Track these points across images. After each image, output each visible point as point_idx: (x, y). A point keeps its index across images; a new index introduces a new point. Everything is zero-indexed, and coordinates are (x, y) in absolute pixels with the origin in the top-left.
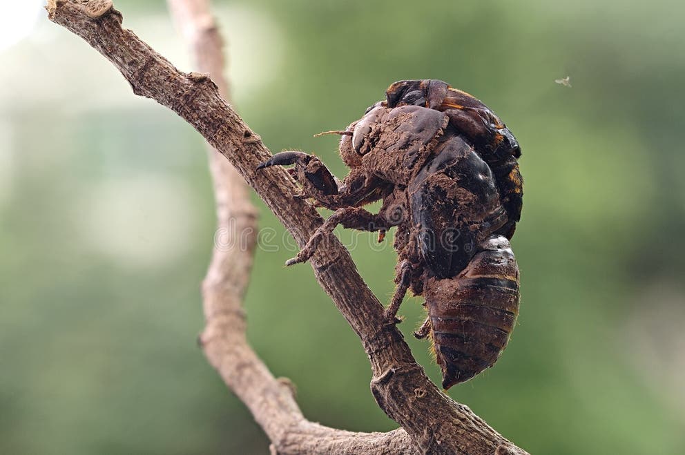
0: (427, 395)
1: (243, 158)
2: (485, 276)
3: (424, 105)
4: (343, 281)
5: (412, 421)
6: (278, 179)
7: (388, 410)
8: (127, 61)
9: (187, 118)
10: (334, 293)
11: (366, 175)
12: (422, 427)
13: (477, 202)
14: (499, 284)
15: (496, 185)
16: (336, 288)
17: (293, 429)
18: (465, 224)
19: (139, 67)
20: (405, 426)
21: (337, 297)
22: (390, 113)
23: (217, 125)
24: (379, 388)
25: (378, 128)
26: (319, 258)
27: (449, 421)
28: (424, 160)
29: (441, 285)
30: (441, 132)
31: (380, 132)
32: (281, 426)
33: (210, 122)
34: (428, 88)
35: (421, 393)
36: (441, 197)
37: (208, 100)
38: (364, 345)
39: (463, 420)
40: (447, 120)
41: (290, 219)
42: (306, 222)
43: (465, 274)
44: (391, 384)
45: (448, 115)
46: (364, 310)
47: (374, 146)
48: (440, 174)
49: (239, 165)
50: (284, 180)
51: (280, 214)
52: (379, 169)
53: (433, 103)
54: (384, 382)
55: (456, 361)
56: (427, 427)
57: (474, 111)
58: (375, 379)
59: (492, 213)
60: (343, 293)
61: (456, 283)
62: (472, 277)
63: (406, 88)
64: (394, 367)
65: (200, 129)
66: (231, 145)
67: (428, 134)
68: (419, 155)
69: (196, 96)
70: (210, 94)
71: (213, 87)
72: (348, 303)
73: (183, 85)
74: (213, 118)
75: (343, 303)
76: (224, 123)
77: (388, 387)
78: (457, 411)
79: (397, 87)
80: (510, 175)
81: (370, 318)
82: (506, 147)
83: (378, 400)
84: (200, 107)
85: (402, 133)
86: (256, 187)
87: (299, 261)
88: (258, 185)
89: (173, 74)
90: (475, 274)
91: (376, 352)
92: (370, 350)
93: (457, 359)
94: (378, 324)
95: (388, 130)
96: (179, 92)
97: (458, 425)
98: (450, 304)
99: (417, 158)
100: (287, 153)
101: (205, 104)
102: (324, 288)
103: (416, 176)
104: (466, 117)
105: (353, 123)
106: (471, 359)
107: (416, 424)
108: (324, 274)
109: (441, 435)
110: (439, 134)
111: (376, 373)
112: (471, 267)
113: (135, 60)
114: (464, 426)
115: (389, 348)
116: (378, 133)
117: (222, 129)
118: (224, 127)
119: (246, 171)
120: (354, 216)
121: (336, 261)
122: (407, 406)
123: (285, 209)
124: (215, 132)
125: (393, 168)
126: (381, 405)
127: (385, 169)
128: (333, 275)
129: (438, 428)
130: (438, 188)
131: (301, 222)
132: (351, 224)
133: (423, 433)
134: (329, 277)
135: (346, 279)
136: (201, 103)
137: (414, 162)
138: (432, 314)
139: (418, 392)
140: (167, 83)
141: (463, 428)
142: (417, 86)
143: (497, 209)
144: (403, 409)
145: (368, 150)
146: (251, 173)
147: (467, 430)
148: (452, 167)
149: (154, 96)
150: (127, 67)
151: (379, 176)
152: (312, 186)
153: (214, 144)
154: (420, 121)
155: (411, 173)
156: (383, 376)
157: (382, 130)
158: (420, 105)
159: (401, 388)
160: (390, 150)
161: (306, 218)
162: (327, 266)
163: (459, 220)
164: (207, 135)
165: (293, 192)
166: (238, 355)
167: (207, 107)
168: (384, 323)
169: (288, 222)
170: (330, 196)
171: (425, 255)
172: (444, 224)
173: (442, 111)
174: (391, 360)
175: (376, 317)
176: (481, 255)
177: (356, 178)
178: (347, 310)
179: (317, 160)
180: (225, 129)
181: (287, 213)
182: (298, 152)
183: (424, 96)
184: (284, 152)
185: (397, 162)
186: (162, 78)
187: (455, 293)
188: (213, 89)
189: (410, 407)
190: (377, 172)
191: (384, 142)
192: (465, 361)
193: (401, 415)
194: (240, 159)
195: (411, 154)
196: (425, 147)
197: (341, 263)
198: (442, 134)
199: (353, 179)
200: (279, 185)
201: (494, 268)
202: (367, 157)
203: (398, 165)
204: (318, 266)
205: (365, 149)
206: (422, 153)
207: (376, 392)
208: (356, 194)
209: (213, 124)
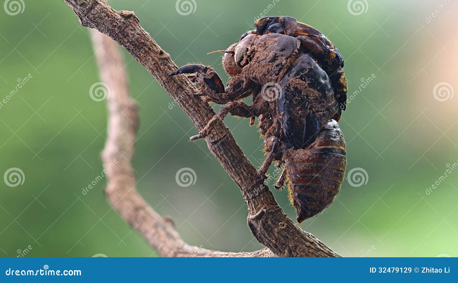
0: (287, 227)
1: (159, 69)
2: (328, 147)
3: (283, 33)
4: (229, 150)
5: (277, 244)
6: (183, 83)
7: (260, 237)
8: (79, 3)
9: (120, 42)
10: (223, 159)
11: (244, 80)
12: (284, 248)
13: (321, 97)
14: (336, 152)
15: (331, 86)
16: (224, 156)
17: (181, 251)
18: (314, 112)
19: (87, 7)
20: (271, 247)
21: (225, 162)
22: (260, 38)
23: (141, 47)
24: (253, 223)
25: (253, 49)
26: (212, 136)
27: (303, 244)
28: (286, 70)
29: (298, 153)
30: (296, 51)
31: (255, 51)
32: (171, 249)
33: (136, 44)
34: (284, 22)
35: (283, 225)
36: (298, 94)
37: (135, 30)
38: (244, 194)
39: (312, 243)
40: (299, 43)
41: (191, 109)
42: (203, 112)
43: (314, 145)
44: (263, 219)
45: (300, 40)
46: (244, 170)
47: (251, 60)
48: (297, 79)
49: (156, 74)
50: (187, 84)
51: (184, 106)
52: (255, 76)
53: (289, 31)
54: (257, 218)
55: (308, 204)
56: (288, 248)
57: (316, 37)
58: (251, 217)
59: (330, 105)
60: (230, 159)
61: (308, 152)
62: (319, 148)
63: (269, 22)
64: (265, 208)
65: (129, 49)
66: (151, 60)
67: (287, 53)
68: (283, 66)
69: (127, 27)
70: (136, 25)
71: (137, 21)
72: (233, 166)
73: (117, 20)
74: (138, 41)
75: (229, 165)
76: (146, 45)
77: (260, 222)
78: (307, 237)
79: (263, 21)
80: (340, 79)
81: (248, 175)
82: (337, 61)
83: (252, 230)
84: (129, 34)
85: (270, 51)
86: (168, 88)
87: (200, 137)
88: (169, 87)
89: (110, 12)
90: (321, 146)
91: (252, 198)
92: (248, 197)
93: (309, 202)
94: (253, 179)
95: (260, 49)
96: (114, 24)
97: (309, 247)
98: (305, 166)
99: (281, 69)
100: (191, 66)
101: (133, 33)
102: (215, 155)
103: (281, 80)
104: (311, 41)
105: (233, 45)
106: (318, 202)
107: (280, 246)
108: (216, 146)
109: (297, 254)
110: (295, 52)
111: (251, 212)
112: (317, 141)
113: (84, 3)
114: (313, 247)
115: (261, 195)
116: (253, 52)
117: (144, 49)
118: (146, 48)
119: (161, 77)
120: (238, 107)
121: (224, 137)
122: (274, 234)
123: (188, 103)
124: (139, 51)
125: (265, 75)
126: (255, 234)
127: (259, 76)
128: (223, 147)
129: (296, 249)
130: (296, 88)
131: (199, 111)
132: (236, 112)
133: (285, 252)
134: (219, 148)
135: (231, 149)
136: (130, 32)
137: (279, 71)
138: (292, 172)
139: (281, 225)
140: (107, 18)
141: (312, 248)
142: (276, 20)
143: (333, 102)
144: (271, 236)
145: (247, 63)
146: (164, 79)
147: (315, 250)
148: (305, 74)
149: (97, 27)
150: (79, 7)
151: (254, 80)
152: (208, 88)
153: (138, 59)
154: (282, 44)
155: (277, 78)
156: (257, 214)
157: (256, 50)
158: (280, 33)
159: (270, 222)
160: (263, 63)
161: (203, 109)
162: (218, 141)
163: (310, 110)
164: (134, 53)
165: (193, 91)
166: (133, 202)
167: (134, 34)
168: (257, 179)
169: (190, 112)
170: (220, 94)
171: (286, 133)
172: (300, 112)
173: (295, 36)
174: (263, 203)
175: (252, 175)
176: (324, 133)
177: (236, 82)
178: (232, 170)
179: (212, 70)
180: (147, 49)
181: (190, 105)
182: (199, 65)
183: (282, 27)
184: (189, 64)
185: (268, 71)
186: (103, 14)
187: (308, 159)
188: (137, 22)
189: (276, 235)
190: (253, 78)
191: (258, 58)
192: (314, 204)
193: (269, 240)
194: (157, 70)
195: (277, 66)
196: (286, 61)
197: (227, 139)
198: (297, 52)
199: (235, 82)
200: (184, 86)
201: (332, 141)
202: (247, 68)
203: (268, 73)
204: (212, 141)
205: (244, 62)
206: (284, 65)
207: (251, 225)
208: (237, 92)
209: (138, 46)
